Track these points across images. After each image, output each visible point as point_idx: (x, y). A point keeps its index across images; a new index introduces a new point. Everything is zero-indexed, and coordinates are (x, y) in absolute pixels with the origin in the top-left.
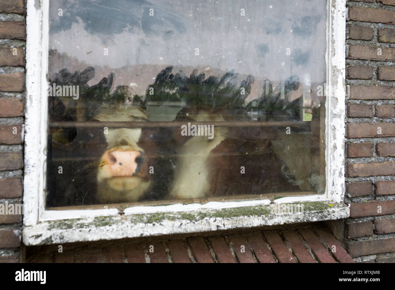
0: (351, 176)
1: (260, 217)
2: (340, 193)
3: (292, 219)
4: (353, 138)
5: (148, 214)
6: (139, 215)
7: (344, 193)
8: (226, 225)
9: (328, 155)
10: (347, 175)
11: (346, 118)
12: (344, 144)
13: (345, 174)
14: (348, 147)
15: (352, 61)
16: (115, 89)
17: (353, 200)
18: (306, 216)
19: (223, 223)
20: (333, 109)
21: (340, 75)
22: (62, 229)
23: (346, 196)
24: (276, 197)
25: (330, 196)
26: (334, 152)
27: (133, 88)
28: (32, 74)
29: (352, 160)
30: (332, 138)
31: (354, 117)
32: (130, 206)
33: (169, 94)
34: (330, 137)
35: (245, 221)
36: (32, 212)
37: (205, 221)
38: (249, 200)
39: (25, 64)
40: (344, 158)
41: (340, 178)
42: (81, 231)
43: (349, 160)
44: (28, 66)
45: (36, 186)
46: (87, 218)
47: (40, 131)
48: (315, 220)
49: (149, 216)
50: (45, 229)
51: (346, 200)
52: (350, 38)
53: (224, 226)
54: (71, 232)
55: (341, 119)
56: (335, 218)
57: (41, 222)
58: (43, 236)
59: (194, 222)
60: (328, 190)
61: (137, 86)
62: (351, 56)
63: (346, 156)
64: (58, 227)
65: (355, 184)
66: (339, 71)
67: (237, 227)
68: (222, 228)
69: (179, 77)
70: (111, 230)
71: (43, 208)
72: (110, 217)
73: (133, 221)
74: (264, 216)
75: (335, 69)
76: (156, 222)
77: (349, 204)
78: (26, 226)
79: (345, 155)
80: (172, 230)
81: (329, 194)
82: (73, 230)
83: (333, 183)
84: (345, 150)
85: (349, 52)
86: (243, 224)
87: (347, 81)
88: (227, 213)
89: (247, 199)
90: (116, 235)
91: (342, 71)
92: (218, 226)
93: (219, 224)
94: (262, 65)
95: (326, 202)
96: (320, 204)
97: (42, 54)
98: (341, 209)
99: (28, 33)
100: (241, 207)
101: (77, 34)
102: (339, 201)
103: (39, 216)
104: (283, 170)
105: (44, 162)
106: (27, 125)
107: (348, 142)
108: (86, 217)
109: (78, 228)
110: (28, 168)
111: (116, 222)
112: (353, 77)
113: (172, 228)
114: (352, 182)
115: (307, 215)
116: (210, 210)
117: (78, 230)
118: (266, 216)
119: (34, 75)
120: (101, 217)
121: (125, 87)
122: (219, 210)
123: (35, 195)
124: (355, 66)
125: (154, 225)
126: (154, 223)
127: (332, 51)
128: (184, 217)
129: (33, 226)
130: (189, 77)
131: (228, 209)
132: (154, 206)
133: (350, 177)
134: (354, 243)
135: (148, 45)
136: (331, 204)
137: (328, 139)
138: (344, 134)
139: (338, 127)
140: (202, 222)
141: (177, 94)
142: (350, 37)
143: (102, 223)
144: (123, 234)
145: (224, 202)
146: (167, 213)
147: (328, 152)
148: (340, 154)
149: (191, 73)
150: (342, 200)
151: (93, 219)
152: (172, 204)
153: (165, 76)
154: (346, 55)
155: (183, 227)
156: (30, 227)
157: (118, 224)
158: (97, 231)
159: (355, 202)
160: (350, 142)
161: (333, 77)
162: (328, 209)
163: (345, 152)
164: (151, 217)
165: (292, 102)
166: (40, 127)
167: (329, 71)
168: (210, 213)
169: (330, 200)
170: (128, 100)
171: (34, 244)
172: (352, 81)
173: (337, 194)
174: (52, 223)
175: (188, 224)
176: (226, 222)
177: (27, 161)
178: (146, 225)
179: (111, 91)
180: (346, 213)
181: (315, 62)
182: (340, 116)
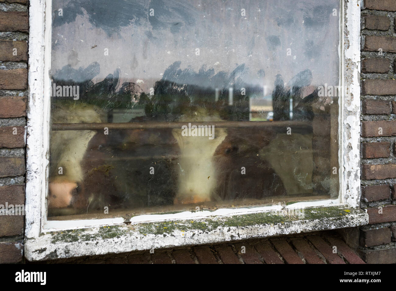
0: (368, 178)
1: (276, 226)
2: (356, 197)
3: (309, 227)
4: (370, 137)
5: (155, 223)
6: (147, 224)
7: (360, 198)
8: (241, 235)
9: (341, 156)
10: (363, 177)
11: (362, 115)
12: (359, 143)
13: (361, 177)
14: (364, 147)
15: (368, 53)
16: (121, 86)
17: (370, 205)
18: (324, 224)
19: (237, 233)
20: (347, 105)
21: (355, 68)
22: (66, 241)
23: (362, 201)
24: (288, 202)
25: (344, 200)
26: (348, 153)
27: (139, 85)
28: (36, 71)
29: (369, 161)
30: (346, 138)
31: (371, 115)
32: (136, 214)
33: (177, 91)
34: (344, 136)
35: (261, 230)
36: (35, 223)
37: (219, 230)
38: (260, 206)
39: (27, 59)
40: (360, 159)
41: (355, 181)
42: (87, 244)
43: (365, 161)
44: (31, 61)
45: (39, 194)
46: (92, 229)
47: (42, 134)
48: (333, 227)
49: (157, 225)
50: (49, 242)
51: (362, 205)
52: (366, 29)
53: (239, 236)
54: (77, 245)
55: (356, 117)
56: (354, 226)
57: (43, 234)
58: (47, 250)
59: (207, 231)
60: (341, 194)
61: (143, 83)
62: (367, 48)
63: (362, 157)
64: (62, 240)
65: (371, 187)
66: (354, 64)
67: (252, 236)
68: (237, 238)
69: (187, 73)
70: (119, 243)
71: (46, 218)
72: (116, 227)
73: (142, 231)
74: (280, 225)
75: (349, 62)
76: (166, 232)
77: (365, 209)
78: (28, 239)
79: (361, 155)
80: (183, 241)
81: (342, 198)
82: (79, 243)
83: (348, 186)
84: (361, 150)
85: (365, 44)
86: (258, 233)
87: (362, 75)
88: (239, 221)
89: (258, 205)
90: (125, 247)
91: (357, 64)
92: (232, 236)
93: (233, 234)
94: (273, 59)
95: (340, 207)
96: (335, 210)
97: (45, 48)
98: (360, 216)
99: (31, 25)
100: (253, 214)
101: (81, 26)
102: (354, 207)
103: (42, 227)
104: (295, 173)
105: (46, 167)
106: (29, 126)
107: (364, 141)
108: (91, 227)
109: (84, 241)
110: (30, 174)
111: (124, 233)
112: (369, 71)
113: (183, 239)
114: (368, 185)
115: (325, 222)
116: (221, 218)
117: (84, 243)
118: (282, 224)
119: (37, 71)
120: (107, 227)
121: (132, 84)
122: (230, 217)
123: (37, 204)
124: (371, 59)
125: (165, 236)
126: (164, 233)
127: (345, 43)
128: (195, 226)
129: (35, 238)
130: (198, 72)
131: (239, 216)
132: (162, 214)
133: (367, 180)
134: (371, 252)
135: (155, 38)
136: (346, 209)
137: (341, 138)
138: (359, 133)
139: (353, 126)
140: (215, 232)
141: (186, 91)
142: (366, 27)
143: (109, 234)
144: (132, 246)
145: (234, 208)
146: (175, 222)
147: (341, 153)
148: (355, 155)
149: (200, 67)
150: (358, 205)
151: (99, 229)
152: (181, 212)
153: (172, 72)
154: (361, 47)
155: (196, 237)
156: (33, 240)
157: (126, 235)
158: (105, 243)
159: (371, 207)
160: (367, 142)
161: (347, 71)
162: (346, 216)
163: (361, 153)
164: (160, 227)
165: (305, 98)
166: (43, 128)
167: (342, 65)
168: (221, 221)
169: (344, 205)
170: (134, 99)
171: (38, 259)
172: (369, 75)
173: (353, 198)
174: (56, 235)
175: (201, 235)
176: (240, 231)
177: (30, 166)
178: (156, 236)
179: (117, 88)
180: (366, 220)
181: (328, 56)
182: (355, 114)
